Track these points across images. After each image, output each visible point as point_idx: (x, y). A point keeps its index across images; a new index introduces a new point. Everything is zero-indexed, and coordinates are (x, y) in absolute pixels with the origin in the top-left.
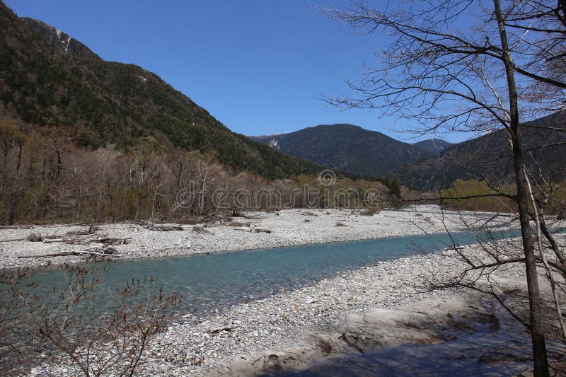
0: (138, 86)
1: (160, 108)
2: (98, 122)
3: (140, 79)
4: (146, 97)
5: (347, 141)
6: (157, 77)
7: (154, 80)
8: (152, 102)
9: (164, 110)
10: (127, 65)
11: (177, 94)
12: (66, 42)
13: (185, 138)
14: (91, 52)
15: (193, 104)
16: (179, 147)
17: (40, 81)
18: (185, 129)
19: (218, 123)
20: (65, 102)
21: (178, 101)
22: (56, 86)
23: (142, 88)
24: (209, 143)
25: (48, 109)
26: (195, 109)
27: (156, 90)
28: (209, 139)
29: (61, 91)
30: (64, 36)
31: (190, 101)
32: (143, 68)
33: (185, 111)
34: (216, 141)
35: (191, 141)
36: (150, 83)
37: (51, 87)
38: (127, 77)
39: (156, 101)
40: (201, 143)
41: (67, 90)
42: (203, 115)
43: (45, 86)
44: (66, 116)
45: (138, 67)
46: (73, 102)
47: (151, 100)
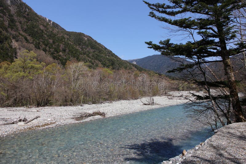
0: (84, 42)
1: (94, 50)
2: (78, 58)
3: (84, 39)
4: (87, 46)
5: (166, 61)
6: (91, 37)
7: (90, 39)
8: (90, 48)
9: (95, 51)
10: (78, 33)
11: (99, 44)
12: (51, 23)
13: (107, 63)
14: (61, 27)
15: (106, 49)
16: (106, 67)
17: (54, 42)
18: (107, 60)
19: (116, 56)
20: (64, 51)
21: (100, 47)
22: (60, 44)
23: (86, 42)
24: (117, 65)
25: (59, 54)
26: (107, 50)
27: (91, 43)
28: (117, 64)
29: (62, 46)
30: (50, 21)
31: (105, 47)
32: (85, 34)
33: (103, 51)
34: (120, 64)
35: (110, 64)
36: (88, 40)
37: (58, 45)
38: (79, 38)
39: (92, 47)
40: (114, 65)
41: (64, 46)
42: (110, 52)
43: (56, 44)
44: (65, 56)
45: (83, 33)
46: (67, 51)
47: (90, 47)
